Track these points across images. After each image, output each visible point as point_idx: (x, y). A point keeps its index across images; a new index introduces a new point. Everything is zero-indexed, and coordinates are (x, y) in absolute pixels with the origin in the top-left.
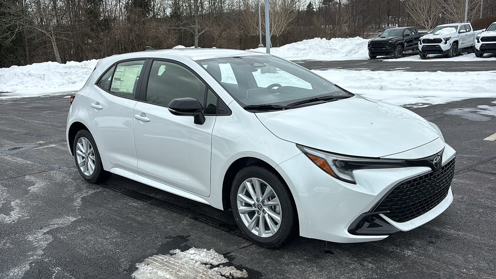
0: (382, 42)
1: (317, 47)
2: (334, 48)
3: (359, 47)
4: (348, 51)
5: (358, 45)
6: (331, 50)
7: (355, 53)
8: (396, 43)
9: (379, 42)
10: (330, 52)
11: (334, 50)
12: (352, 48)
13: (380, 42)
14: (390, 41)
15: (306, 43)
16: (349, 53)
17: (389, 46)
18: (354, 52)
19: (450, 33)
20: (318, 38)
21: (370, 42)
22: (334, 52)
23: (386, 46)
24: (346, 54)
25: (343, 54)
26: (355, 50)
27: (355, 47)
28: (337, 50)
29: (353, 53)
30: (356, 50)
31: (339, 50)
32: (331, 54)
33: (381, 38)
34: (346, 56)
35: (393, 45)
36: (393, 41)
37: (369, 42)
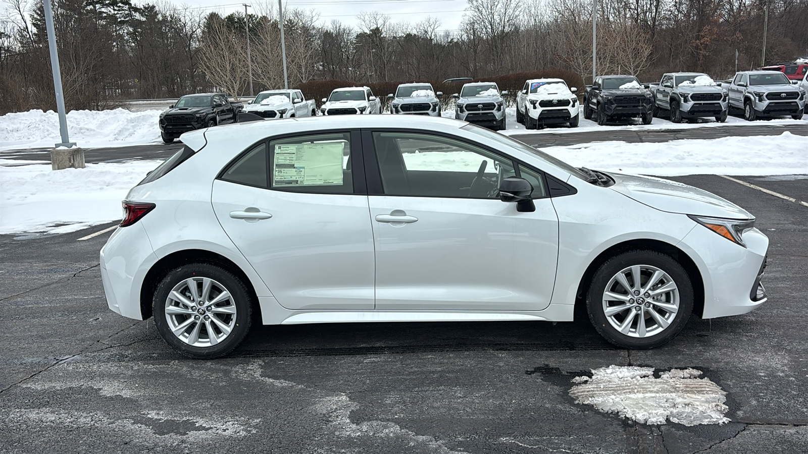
0: (184, 117)
1: (46, 126)
2: (86, 127)
3: (133, 124)
4: (116, 131)
5: (132, 121)
6: (82, 131)
7: (131, 135)
8: (207, 118)
9: (180, 116)
10: (81, 134)
11: (88, 130)
12: (122, 127)
13: (182, 117)
14: (197, 115)
15: (14, 119)
16: (118, 134)
17: (197, 122)
18: (127, 133)
19: (282, 103)
20: (38, 110)
21: (163, 116)
22: (88, 134)
23: (193, 123)
24: (115, 136)
25: (108, 137)
26: (128, 129)
27: (127, 125)
28: (94, 130)
29: (126, 136)
30: (130, 130)
31: (98, 130)
32: (84, 137)
33: (180, 109)
34: (114, 140)
35: (203, 120)
36: (202, 114)
37: (160, 117)
